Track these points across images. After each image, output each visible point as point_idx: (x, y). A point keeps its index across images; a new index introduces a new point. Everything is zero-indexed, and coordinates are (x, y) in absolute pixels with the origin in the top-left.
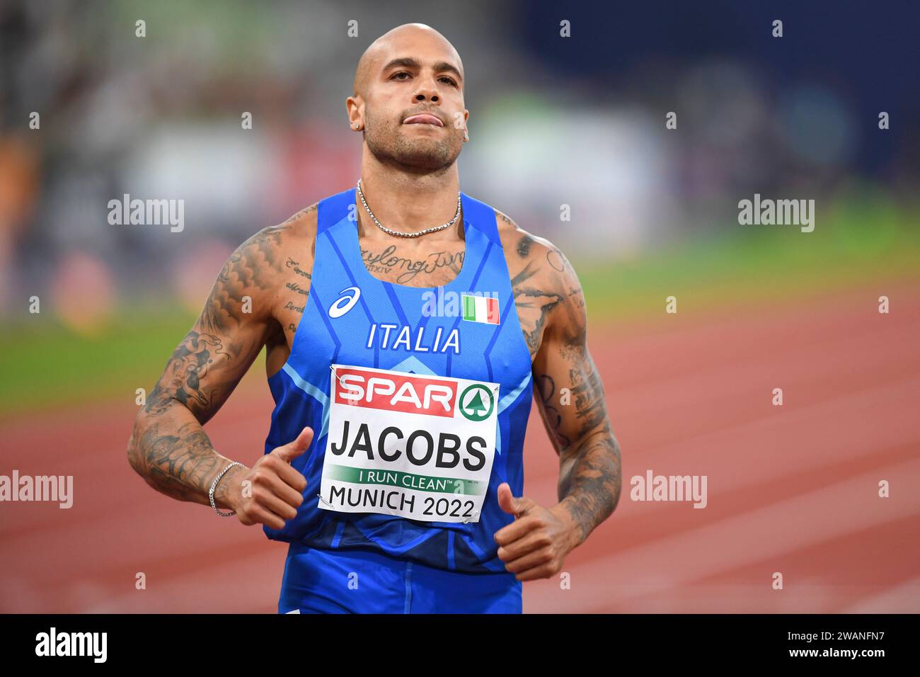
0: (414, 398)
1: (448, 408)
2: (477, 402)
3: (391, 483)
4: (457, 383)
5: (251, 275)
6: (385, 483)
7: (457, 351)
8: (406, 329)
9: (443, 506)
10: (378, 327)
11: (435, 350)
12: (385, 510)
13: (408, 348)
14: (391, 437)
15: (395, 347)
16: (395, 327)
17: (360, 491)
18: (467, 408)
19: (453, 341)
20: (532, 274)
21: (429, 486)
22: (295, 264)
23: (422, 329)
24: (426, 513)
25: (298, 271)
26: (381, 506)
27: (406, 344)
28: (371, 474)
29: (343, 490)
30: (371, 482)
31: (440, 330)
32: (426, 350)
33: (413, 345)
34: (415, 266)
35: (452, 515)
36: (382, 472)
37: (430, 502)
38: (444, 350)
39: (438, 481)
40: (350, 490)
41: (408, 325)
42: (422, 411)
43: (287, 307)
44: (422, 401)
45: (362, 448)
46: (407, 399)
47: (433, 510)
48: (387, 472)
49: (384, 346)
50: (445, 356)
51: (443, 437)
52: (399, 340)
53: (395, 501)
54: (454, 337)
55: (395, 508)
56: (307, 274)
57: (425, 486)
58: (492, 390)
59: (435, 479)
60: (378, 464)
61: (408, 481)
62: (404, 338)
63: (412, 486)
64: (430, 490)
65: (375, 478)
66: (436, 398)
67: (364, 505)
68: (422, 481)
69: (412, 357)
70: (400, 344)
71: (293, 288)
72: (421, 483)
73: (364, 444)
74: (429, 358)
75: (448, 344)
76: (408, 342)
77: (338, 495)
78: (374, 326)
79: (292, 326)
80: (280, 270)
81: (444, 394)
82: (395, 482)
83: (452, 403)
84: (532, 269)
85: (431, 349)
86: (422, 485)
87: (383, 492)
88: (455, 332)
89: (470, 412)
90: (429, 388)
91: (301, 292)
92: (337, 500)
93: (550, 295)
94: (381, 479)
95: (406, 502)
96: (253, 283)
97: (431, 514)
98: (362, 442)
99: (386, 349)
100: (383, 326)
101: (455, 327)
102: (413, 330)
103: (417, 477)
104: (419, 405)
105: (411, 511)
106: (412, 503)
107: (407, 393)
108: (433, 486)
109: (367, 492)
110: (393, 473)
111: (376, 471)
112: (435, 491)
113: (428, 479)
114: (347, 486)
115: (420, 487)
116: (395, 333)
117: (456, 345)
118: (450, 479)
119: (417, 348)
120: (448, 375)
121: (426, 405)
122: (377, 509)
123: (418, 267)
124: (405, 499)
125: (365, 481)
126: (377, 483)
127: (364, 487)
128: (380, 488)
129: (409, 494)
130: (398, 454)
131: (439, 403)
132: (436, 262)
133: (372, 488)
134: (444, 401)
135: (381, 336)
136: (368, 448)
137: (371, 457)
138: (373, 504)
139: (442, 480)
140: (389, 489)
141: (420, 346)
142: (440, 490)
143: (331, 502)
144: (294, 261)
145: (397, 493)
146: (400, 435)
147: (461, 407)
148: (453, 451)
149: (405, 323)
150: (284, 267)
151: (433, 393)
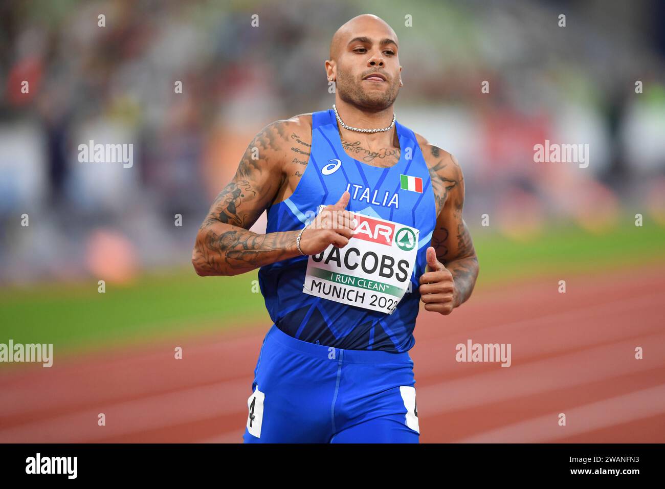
0: (368, 232)
1: (388, 240)
2: (405, 239)
3: (350, 284)
4: (395, 225)
5: (269, 142)
6: (346, 284)
7: (397, 207)
8: (368, 189)
9: (383, 301)
10: (352, 185)
11: (384, 204)
12: (345, 301)
13: (368, 201)
14: (353, 253)
15: (361, 199)
16: (361, 187)
17: (331, 286)
18: (400, 241)
19: (395, 201)
20: (442, 168)
21: (374, 287)
22: (297, 137)
23: (376, 191)
24: (371, 304)
25: (299, 141)
26: (343, 298)
27: (366, 199)
28: (338, 277)
29: (320, 283)
30: (338, 282)
31: (387, 193)
32: (379, 204)
33: (371, 200)
34: (372, 154)
35: (388, 308)
36: (345, 276)
37: (374, 298)
38: (389, 205)
39: (380, 285)
40: (325, 284)
41: (368, 187)
42: (373, 240)
43: (294, 161)
44: (373, 233)
45: (334, 259)
46: (364, 232)
47: (376, 303)
48: (349, 276)
49: (354, 198)
50: (390, 209)
51: (385, 257)
52: (363, 196)
53: (352, 296)
54: (395, 198)
55: (352, 300)
56: (305, 144)
57: (372, 287)
58: (415, 233)
59: (378, 283)
60: (343, 270)
61: (362, 283)
62: (366, 195)
63: (364, 286)
64: (375, 290)
65: (341, 279)
66: (382, 233)
67: (333, 295)
68: (371, 284)
69: (370, 207)
70: (364, 198)
71: (296, 150)
72: (369, 285)
73: (336, 257)
74: (379, 209)
75: (392, 202)
76: (368, 197)
77: (317, 286)
78: (349, 185)
79: (298, 173)
80: (287, 139)
81: (387, 231)
82: (353, 284)
83: (391, 237)
84: (443, 164)
85: (381, 204)
86: (370, 286)
87: (345, 289)
88: (396, 195)
89: (402, 244)
90: (378, 227)
91: (302, 153)
92: (316, 289)
93: (451, 181)
94: (344, 280)
95: (359, 297)
96: (269, 147)
97: (375, 305)
98: (335, 255)
99: (355, 200)
100: (354, 185)
101: (396, 192)
102: (372, 191)
103: (368, 281)
104: (371, 236)
105: (362, 302)
106: (363, 297)
107: (364, 228)
108: (377, 288)
109: (335, 288)
110: (352, 278)
111: (341, 275)
112: (378, 291)
113: (374, 283)
114: (323, 281)
115: (369, 287)
116: (361, 191)
117: (397, 203)
118: (388, 285)
119: (373, 202)
120: (391, 220)
121: (376, 237)
122: (340, 300)
123: (374, 155)
124: (359, 295)
125: (334, 280)
126: (341, 283)
127: (333, 284)
128: (344, 287)
129: (361, 291)
130: (356, 265)
131: (383, 237)
132: (385, 153)
133: (338, 286)
134: (387, 235)
135: (353, 191)
136: (338, 259)
137: (339, 265)
138: (338, 296)
139: (383, 284)
140: (349, 288)
141: (375, 201)
142: (381, 291)
143: (312, 290)
144: (297, 135)
145: (354, 291)
146: (358, 254)
147: (396, 241)
148: (390, 267)
149: (367, 186)
150: (290, 138)
151: (380, 229)
